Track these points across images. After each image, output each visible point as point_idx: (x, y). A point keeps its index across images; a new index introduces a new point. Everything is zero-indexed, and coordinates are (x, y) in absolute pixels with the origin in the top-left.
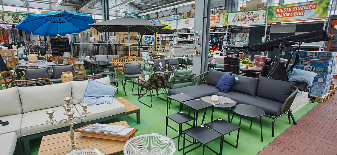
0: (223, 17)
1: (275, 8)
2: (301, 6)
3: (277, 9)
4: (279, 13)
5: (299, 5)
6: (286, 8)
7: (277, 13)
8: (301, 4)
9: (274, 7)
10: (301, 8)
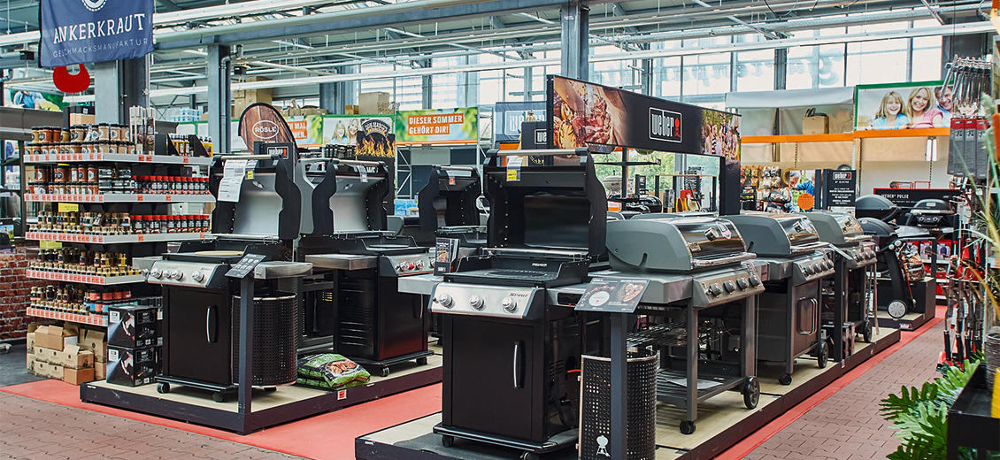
0: (313, 126)
1: (406, 115)
2: (444, 115)
3: (409, 117)
4: (413, 126)
5: (440, 113)
6: (423, 116)
7: (410, 126)
8: (444, 113)
9: (404, 112)
10: (444, 120)
